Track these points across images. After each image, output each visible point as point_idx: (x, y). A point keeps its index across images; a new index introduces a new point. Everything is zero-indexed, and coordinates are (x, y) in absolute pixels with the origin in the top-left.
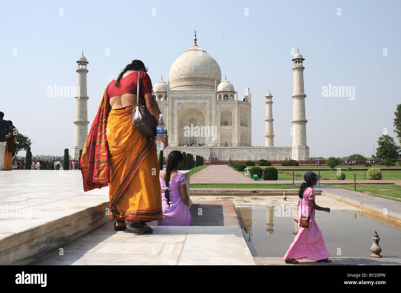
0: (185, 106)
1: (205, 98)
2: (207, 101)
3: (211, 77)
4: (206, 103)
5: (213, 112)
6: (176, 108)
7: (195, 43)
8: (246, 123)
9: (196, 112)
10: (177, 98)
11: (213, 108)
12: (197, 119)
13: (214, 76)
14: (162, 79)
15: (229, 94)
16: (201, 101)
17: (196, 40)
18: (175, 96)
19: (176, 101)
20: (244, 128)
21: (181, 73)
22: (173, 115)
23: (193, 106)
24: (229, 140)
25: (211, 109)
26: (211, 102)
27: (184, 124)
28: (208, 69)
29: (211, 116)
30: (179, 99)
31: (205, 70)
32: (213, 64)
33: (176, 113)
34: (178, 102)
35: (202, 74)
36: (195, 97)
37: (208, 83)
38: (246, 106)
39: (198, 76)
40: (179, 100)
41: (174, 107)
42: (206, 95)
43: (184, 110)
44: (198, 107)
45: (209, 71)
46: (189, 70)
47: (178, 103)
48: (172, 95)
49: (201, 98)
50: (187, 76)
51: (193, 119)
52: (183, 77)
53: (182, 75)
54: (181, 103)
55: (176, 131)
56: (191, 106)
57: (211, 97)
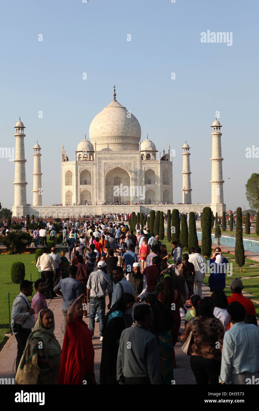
0: (111, 166)
1: (130, 158)
2: (132, 161)
3: (132, 136)
4: (131, 163)
6: (103, 168)
7: (115, 98)
8: (168, 182)
9: (121, 171)
10: (103, 158)
12: (122, 178)
13: (135, 134)
14: (86, 138)
15: (151, 153)
16: (126, 161)
17: (115, 95)
18: (102, 156)
19: (103, 162)
20: (166, 186)
21: (103, 131)
22: (100, 174)
23: (119, 166)
24: (153, 197)
25: (136, 169)
26: (136, 162)
27: (109, 182)
28: (129, 127)
30: (106, 159)
31: (127, 129)
32: (134, 122)
33: (102, 172)
34: (105, 162)
36: (120, 157)
37: (129, 142)
38: (168, 165)
39: (121, 135)
40: (106, 161)
41: (101, 167)
42: (131, 156)
43: (110, 169)
44: (124, 167)
45: (130, 129)
46: (111, 129)
47: (105, 164)
48: (98, 156)
49: (126, 158)
50: (109, 135)
51: (117, 177)
52: (105, 135)
53: (104, 133)
54: (107, 163)
55: (103, 189)
56: (117, 166)
57: (135, 157)
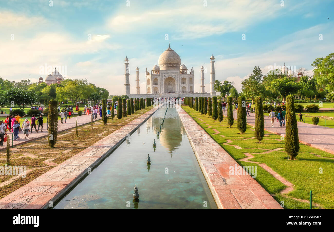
0: (167, 76)
2: (176, 74)
3: (177, 63)
4: (175, 75)
5: (179, 79)
6: (163, 77)
8: (192, 83)
9: (171, 78)
11: (179, 77)
12: (172, 81)
14: (156, 64)
15: (184, 70)
16: (173, 74)
17: (169, 45)
18: (163, 72)
19: (163, 75)
20: (191, 85)
21: (164, 61)
22: (162, 80)
23: (170, 76)
24: (185, 90)
25: (178, 78)
26: (178, 75)
27: (166, 83)
29: (178, 80)
30: (165, 74)
33: (163, 79)
35: (173, 62)
36: (171, 73)
38: (192, 75)
39: (171, 63)
42: (176, 72)
43: (167, 78)
45: (176, 60)
48: (161, 72)
50: (166, 63)
51: (170, 81)
52: (165, 63)
55: (163, 87)
56: (169, 76)
57: (178, 73)
